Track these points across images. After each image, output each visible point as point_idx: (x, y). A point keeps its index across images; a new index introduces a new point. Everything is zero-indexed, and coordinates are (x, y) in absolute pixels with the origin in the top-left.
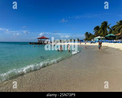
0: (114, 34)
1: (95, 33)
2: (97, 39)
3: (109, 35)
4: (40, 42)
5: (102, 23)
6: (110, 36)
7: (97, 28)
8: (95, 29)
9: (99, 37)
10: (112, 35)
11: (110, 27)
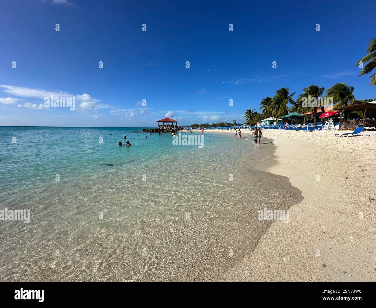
0: (300, 112)
1: (264, 110)
2: (267, 122)
3: (291, 114)
4: (161, 128)
5: (279, 92)
6: (293, 117)
7: (267, 101)
8: (262, 103)
9: (271, 119)
10: (296, 114)
11: (295, 99)
